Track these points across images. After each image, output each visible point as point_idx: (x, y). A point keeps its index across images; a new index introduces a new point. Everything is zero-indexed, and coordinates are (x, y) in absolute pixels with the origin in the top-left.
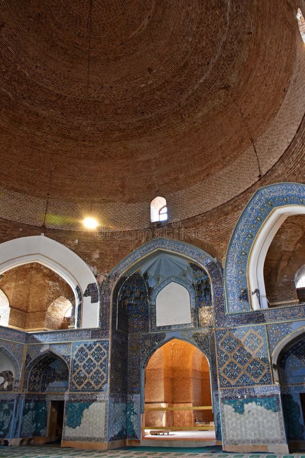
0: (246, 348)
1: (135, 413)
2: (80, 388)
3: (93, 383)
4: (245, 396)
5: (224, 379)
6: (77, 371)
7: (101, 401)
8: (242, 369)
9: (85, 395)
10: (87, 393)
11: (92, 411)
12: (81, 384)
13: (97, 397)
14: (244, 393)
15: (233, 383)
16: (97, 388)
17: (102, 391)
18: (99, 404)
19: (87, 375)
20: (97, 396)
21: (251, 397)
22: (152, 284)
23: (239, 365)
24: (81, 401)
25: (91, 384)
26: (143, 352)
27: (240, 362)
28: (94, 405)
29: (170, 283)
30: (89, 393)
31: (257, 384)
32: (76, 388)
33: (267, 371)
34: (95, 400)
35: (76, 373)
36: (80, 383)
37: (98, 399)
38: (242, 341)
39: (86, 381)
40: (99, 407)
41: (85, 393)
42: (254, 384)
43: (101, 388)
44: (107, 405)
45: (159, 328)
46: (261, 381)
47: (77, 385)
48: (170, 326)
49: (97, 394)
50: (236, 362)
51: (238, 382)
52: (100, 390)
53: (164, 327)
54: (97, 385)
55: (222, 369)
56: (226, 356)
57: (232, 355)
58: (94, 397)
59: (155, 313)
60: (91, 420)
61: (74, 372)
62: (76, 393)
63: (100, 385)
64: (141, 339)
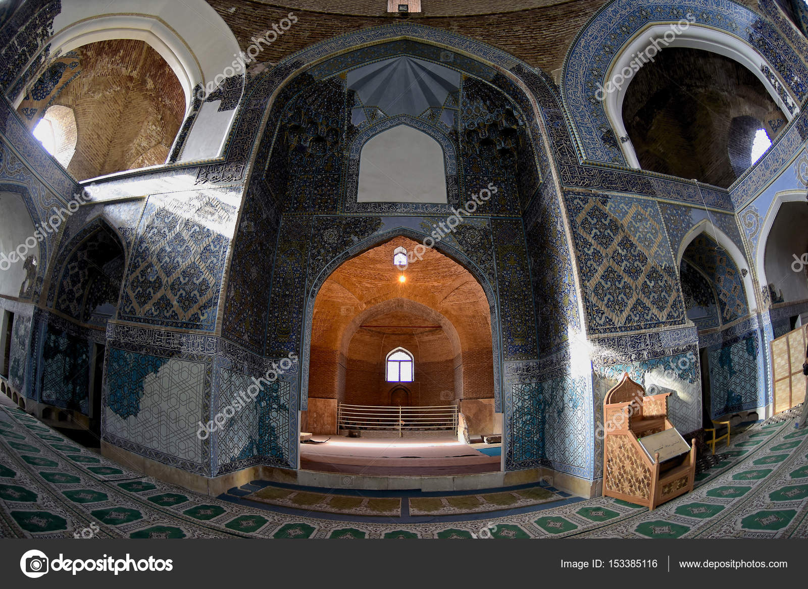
0: (635, 240)
1: (282, 407)
2: (140, 312)
3: (175, 303)
4: (645, 353)
5: (598, 311)
6: (143, 265)
7: (191, 358)
8: (634, 287)
9: (152, 333)
10: (156, 327)
11: (165, 382)
12: (145, 303)
13: (181, 344)
14: (643, 346)
15: (619, 320)
16: (184, 317)
17: (198, 327)
18: (186, 364)
19: (164, 279)
20: (184, 339)
21: (655, 354)
22: (358, 119)
23: (626, 279)
24: (141, 347)
25: (169, 304)
26: (313, 257)
27: (628, 271)
28: (172, 366)
29: (397, 125)
30: (163, 329)
31: (663, 323)
32: (133, 311)
33: (676, 294)
34: (174, 353)
35: (138, 271)
36: (144, 298)
37: (184, 349)
38: (626, 225)
39: (159, 295)
40: (185, 375)
41: (152, 327)
42: (658, 324)
43: (196, 317)
44: (209, 372)
45: (365, 205)
46: (670, 316)
47: (135, 304)
48: (394, 204)
49: (182, 334)
50: (620, 270)
51: (629, 319)
52: (193, 324)
53: (378, 205)
54: (186, 308)
55: (591, 284)
56: (596, 253)
57: (610, 251)
58: (174, 344)
59: (357, 175)
60: (164, 406)
61: (136, 267)
62: (131, 324)
63: (194, 309)
64: (314, 227)
